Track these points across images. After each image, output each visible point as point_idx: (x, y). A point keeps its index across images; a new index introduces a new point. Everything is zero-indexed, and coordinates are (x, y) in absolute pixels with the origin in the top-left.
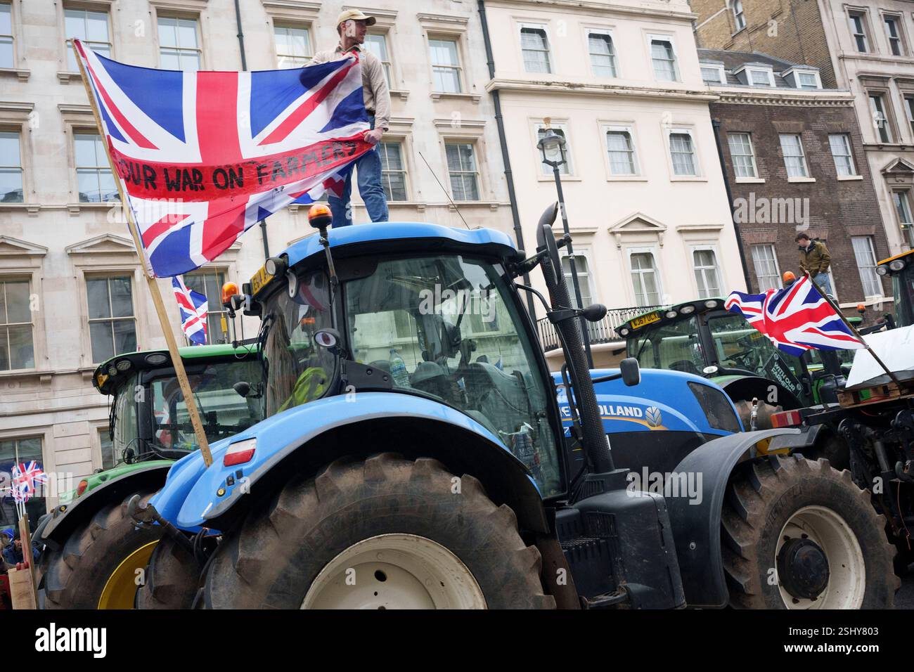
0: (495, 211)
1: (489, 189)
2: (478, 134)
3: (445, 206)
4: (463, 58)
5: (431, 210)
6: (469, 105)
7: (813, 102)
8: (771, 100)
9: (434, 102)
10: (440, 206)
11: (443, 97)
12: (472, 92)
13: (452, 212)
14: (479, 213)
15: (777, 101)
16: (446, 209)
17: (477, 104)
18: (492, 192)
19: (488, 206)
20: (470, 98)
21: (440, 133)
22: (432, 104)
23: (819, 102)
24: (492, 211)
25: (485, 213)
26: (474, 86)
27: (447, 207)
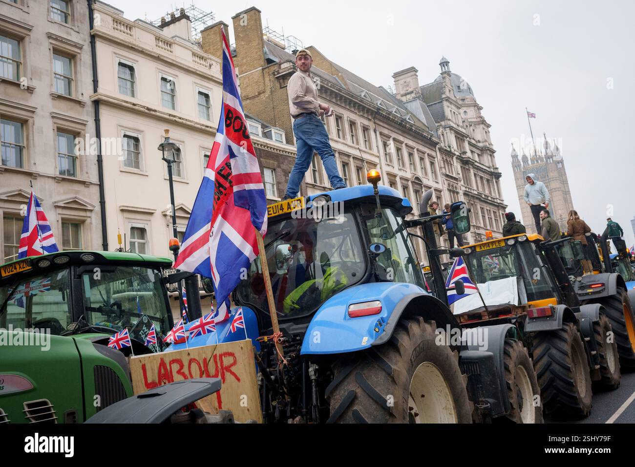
0: (88, 187)
1: (85, 170)
2: (81, 129)
3: (52, 178)
4: (76, 73)
5: (42, 179)
6: (77, 107)
7: (283, 151)
8: (261, 145)
9: (53, 99)
10: (49, 177)
11: (60, 97)
12: (80, 98)
13: (57, 182)
14: (76, 187)
15: (264, 146)
16: (53, 180)
17: (84, 107)
18: (87, 173)
19: (83, 183)
20: (79, 103)
21: (55, 123)
22: (51, 100)
23: (286, 152)
24: (85, 187)
25: (81, 188)
26: (82, 94)
27: (54, 178)
